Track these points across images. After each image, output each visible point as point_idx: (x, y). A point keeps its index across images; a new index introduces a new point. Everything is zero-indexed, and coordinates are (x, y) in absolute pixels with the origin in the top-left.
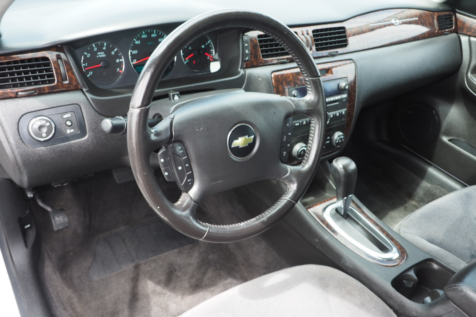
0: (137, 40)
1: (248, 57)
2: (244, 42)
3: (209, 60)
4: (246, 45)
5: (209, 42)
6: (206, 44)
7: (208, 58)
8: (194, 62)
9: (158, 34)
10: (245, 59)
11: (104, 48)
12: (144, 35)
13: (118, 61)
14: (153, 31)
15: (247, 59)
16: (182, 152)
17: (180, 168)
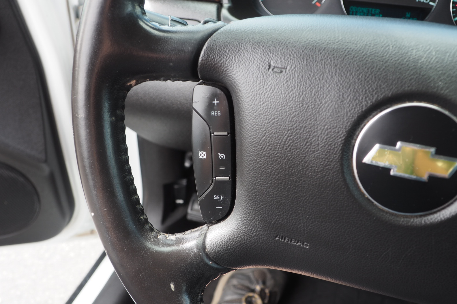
16: (217, 114)
17: (203, 155)
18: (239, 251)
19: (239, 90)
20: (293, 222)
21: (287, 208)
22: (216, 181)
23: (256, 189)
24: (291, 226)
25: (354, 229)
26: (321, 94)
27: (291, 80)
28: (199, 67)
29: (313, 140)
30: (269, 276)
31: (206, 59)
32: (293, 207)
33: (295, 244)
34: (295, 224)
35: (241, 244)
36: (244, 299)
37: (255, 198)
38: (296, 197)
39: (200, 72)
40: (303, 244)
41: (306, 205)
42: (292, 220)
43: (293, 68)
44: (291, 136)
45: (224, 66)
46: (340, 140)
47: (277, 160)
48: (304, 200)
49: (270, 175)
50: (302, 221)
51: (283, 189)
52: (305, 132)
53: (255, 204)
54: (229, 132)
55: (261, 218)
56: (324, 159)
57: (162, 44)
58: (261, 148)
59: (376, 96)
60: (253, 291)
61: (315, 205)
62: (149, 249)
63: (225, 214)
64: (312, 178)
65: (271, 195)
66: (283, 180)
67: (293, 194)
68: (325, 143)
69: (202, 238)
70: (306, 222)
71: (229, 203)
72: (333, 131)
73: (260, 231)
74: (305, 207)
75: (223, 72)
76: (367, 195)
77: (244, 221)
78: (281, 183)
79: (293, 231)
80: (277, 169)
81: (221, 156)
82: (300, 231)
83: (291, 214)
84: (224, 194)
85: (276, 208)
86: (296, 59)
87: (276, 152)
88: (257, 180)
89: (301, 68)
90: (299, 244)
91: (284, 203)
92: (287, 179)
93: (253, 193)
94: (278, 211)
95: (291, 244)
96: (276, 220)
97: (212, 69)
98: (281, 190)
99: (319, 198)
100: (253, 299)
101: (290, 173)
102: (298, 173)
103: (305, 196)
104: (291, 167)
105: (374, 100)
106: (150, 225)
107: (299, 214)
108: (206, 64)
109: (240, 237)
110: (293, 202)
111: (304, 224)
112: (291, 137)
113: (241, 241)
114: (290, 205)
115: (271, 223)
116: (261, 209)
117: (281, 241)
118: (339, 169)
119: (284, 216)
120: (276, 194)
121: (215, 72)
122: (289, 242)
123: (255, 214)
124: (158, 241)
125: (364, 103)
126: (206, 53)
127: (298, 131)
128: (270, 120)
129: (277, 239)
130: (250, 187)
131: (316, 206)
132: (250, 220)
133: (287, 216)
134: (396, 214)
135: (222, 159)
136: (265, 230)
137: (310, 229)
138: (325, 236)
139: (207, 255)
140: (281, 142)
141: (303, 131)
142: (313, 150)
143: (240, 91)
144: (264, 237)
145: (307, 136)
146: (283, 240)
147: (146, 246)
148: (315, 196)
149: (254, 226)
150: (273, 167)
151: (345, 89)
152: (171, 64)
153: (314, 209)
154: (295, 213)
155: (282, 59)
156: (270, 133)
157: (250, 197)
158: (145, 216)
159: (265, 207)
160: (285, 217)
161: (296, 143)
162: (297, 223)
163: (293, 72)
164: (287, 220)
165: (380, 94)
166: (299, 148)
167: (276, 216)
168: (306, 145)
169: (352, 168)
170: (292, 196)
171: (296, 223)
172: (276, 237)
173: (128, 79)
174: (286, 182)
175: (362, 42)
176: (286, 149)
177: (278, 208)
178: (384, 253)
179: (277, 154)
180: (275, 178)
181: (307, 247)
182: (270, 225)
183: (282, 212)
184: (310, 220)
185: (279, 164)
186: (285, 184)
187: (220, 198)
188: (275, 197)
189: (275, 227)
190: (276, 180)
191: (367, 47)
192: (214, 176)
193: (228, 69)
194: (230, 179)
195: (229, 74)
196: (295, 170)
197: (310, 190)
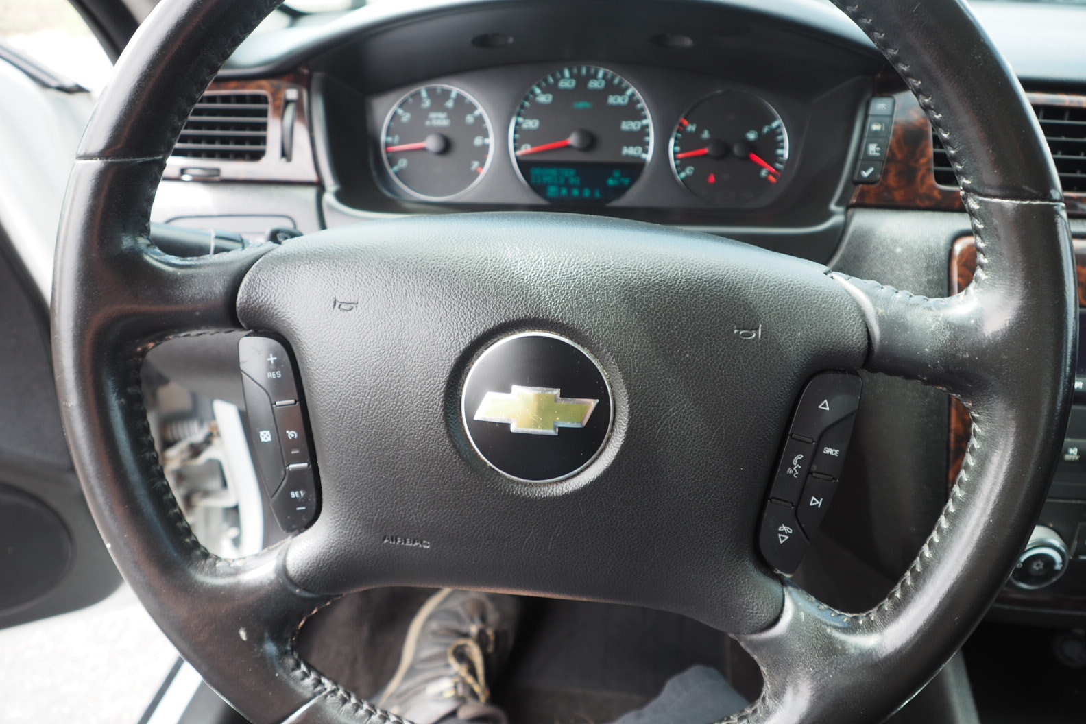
0: (544, 92)
1: (871, 170)
2: (870, 119)
3: (766, 179)
4: (876, 127)
5: (775, 125)
6: (766, 129)
7: (764, 173)
8: (712, 179)
9: (609, 82)
10: (860, 175)
11: (450, 104)
12: (568, 79)
13: (478, 141)
14: (597, 72)
15: (865, 174)
16: (276, 375)
17: (265, 436)
18: (336, 567)
19: (299, 339)
20: (402, 514)
21: (390, 496)
22: (290, 472)
23: (343, 475)
24: (400, 520)
25: (480, 512)
26: (405, 334)
27: (365, 319)
28: (238, 313)
29: (404, 397)
30: (490, 607)
31: (246, 302)
32: (396, 493)
33: (411, 545)
34: (405, 517)
35: (337, 557)
36: (450, 651)
37: (345, 488)
38: (398, 479)
39: (242, 319)
40: (422, 543)
41: (412, 488)
42: (400, 511)
43: (365, 301)
44: (375, 396)
45: (272, 308)
46: (438, 393)
47: (363, 432)
48: (409, 482)
49: (358, 453)
50: (412, 511)
51: (378, 470)
52: (392, 388)
53: (346, 496)
54: (297, 399)
55: (359, 515)
56: (422, 422)
57: (180, 286)
58: (340, 417)
59: (475, 329)
60: (466, 635)
61: (424, 486)
62: (202, 584)
63: (311, 517)
64: (412, 449)
65: (364, 481)
66: (376, 457)
67: (392, 475)
68: (419, 400)
69: (281, 558)
70: (418, 511)
71: (315, 500)
72: (428, 382)
73: (361, 533)
74: (412, 491)
75: (273, 316)
76: (489, 464)
77: (335, 523)
78: (375, 462)
79: (404, 528)
80: (365, 444)
81: (291, 434)
82: (413, 525)
83: (396, 503)
84: (304, 488)
85: (375, 499)
86: (368, 289)
87: (360, 420)
88: (342, 462)
89: (376, 301)
90: (416, 544)
91: (384, 489)
92: (381, 455)
93: (340, 482)
94: (379, 503)
95: (406, 546)
96: (379, 515)
97: (258, 314)
98: (376, 472)
99: (427, 476)
100: (467, 649)
101: (383, 447)
102: (394, 445)
103: (408, 476)
104: (382, 438)
105: (473, 336)
106: (202, 549)
107: (406, 502)
108: (248, 308)
109: (335, 547)
110: (396, 487)
111: (416, 515)
112: (376, 398)
113: (336, 553)
114: (392, 491)
115: (372, 521)
116: (356, 503)
117: (392, 544)
118: (444, 433)
119: (387, 508)
120: (371, 479)
121: (262, 317)
122: (403, 544)
123: (349, 511)
124: (215, 571)
125: (460, 341)
126: (246, 293)
127: (383, 387)
128: (345, 376)
129: (386, 541)
130: (335, 473)
131: (426, 488)
132: (343, 521)
133: (392, 507)
134: (530, 484)
135: (293, 438)
136: (367, 531)
137: (425, 521)
138: (447, 528)
139: (290, 580)
140: (364, 406)
141: (390, 387)
142: (407, 411)
143: (300, 341)
144: (368, 542)
145: (396, 393)
146: (394, 543)
147: (196, 582)
148: (421, 474)
149: (351, 528)
150: (359, 441)
151: (435, 324)
152: (198, 313)
153: (423, 492)
154: (401, 501)
155: (351, 290)
156: (347, 394)
157: (337, 487)
158: (193, 538)
159: (360, 499)
160: (389, 509)
161: (383, 405)
162: (407, 515)
163: (366, 307)
164: (393, 512)
165: (479, 326)
166: (389, 411)
167: (377, 510)
168: (396, 405)
169: (464, 428)
170: (392, 478)
171: (405, 515)
172: (384, 539)
173: (138, 341)
174: (380, 460)
175: (452, 257)
176: (372, 414)
177: (378, 498)
178: (527, 539)
179: (361, 422)
180: (365, 456)
181: (428, 547)
182: (372, 524)
183: (384, 503)
184: (422, 508)
185: (366, 436)
186: (380, 463)
187: (300, 494)
188: (371, 483)
189: (380, 525)
190: (366, 459)
191: (459, 264)
192: (286, 464)
193: (279, 312)
194: (309, 465)
195: (282, 319)
196: (388, 441)
197: (414, 466)
